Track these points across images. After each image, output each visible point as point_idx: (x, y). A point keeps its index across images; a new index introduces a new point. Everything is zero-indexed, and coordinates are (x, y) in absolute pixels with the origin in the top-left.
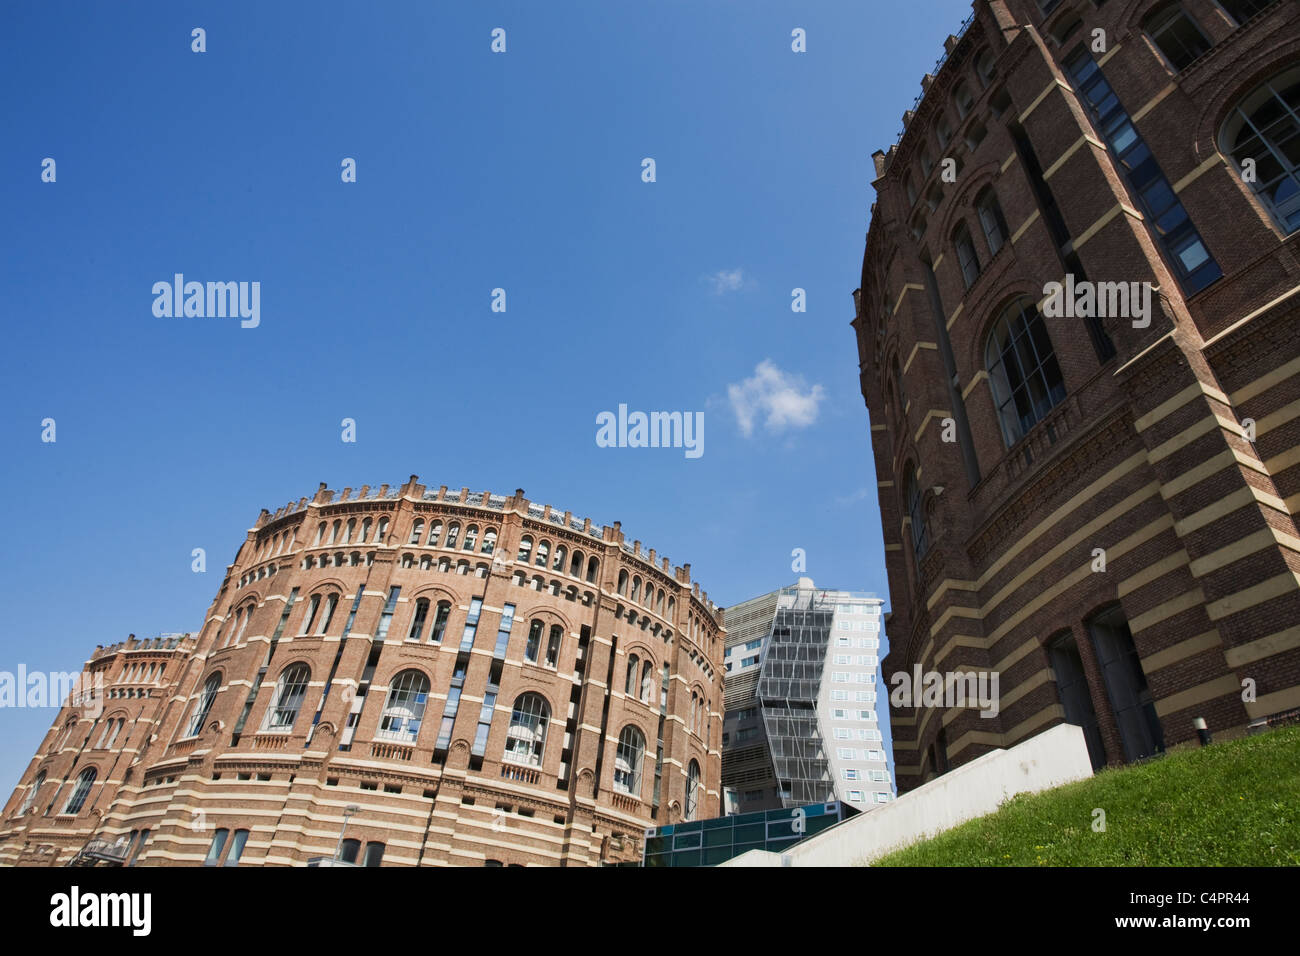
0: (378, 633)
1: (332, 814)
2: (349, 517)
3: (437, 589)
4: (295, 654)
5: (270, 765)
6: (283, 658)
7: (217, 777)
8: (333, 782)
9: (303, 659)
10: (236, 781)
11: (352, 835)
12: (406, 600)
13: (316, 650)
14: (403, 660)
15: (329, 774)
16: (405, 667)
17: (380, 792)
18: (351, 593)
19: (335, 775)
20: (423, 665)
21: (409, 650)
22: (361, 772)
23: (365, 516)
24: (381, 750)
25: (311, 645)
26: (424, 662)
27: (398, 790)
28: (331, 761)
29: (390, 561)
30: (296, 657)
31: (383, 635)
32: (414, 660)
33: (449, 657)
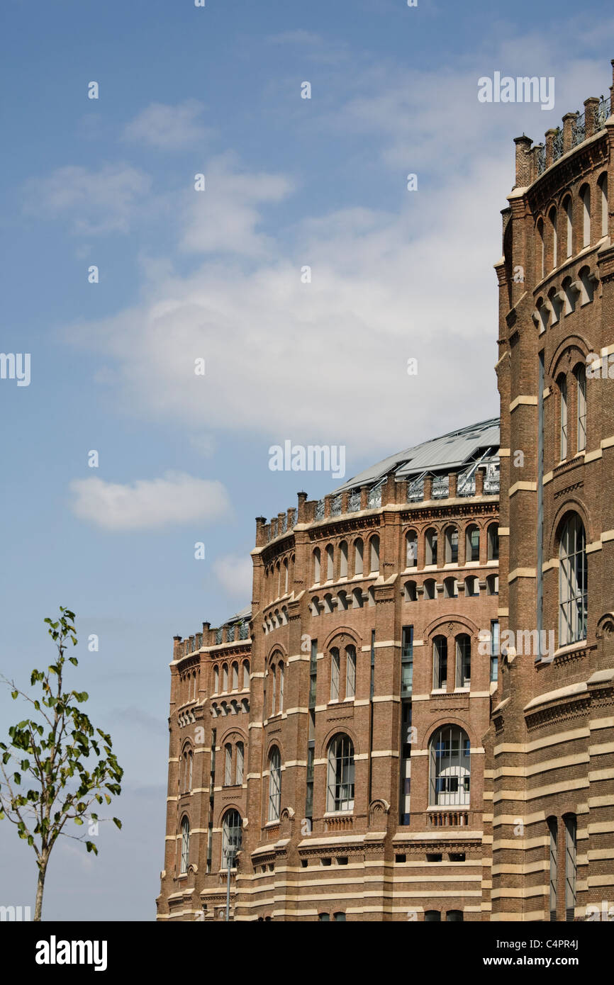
0: (405, 688)
1: (408, 890)
2: (339, 541)
3: (451, 622)
4: (333, 724)
5: (343, 849)
6: (325, 730)
7: (305, 864)
8: (401, 858)
9: (342, 730)
10: (321, 867)
11: (431, 907)
12: (420, 642)
13: (351, 717)
14: (435, 717)
15: (396, 851)
16: (439, 724)
17: (445, 863)
18: (365, 644)
19: (401, 851)
20: (457, 718)
21: (439, 704)
22: (423, 845)
23: (354, 537)
24: (438, 819)
25: (345, 712)
26: (457, 714)
27: (462, 858)
28: (394, 839)
29: (391, 600)
30: (335, 728)
31: (410, 689)
32: (446, 714)
33: (481, 703)
